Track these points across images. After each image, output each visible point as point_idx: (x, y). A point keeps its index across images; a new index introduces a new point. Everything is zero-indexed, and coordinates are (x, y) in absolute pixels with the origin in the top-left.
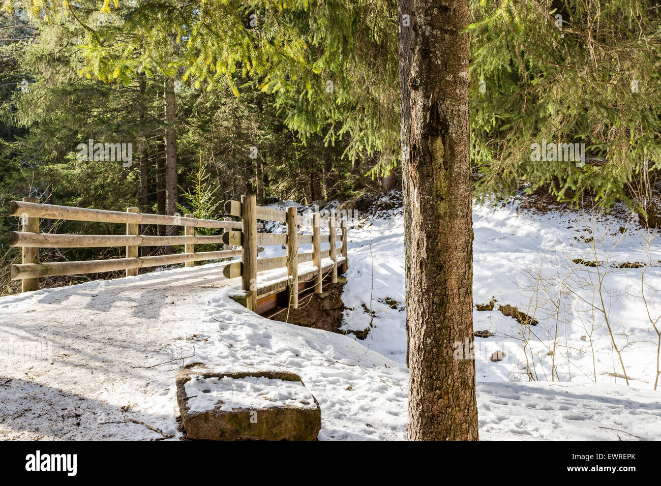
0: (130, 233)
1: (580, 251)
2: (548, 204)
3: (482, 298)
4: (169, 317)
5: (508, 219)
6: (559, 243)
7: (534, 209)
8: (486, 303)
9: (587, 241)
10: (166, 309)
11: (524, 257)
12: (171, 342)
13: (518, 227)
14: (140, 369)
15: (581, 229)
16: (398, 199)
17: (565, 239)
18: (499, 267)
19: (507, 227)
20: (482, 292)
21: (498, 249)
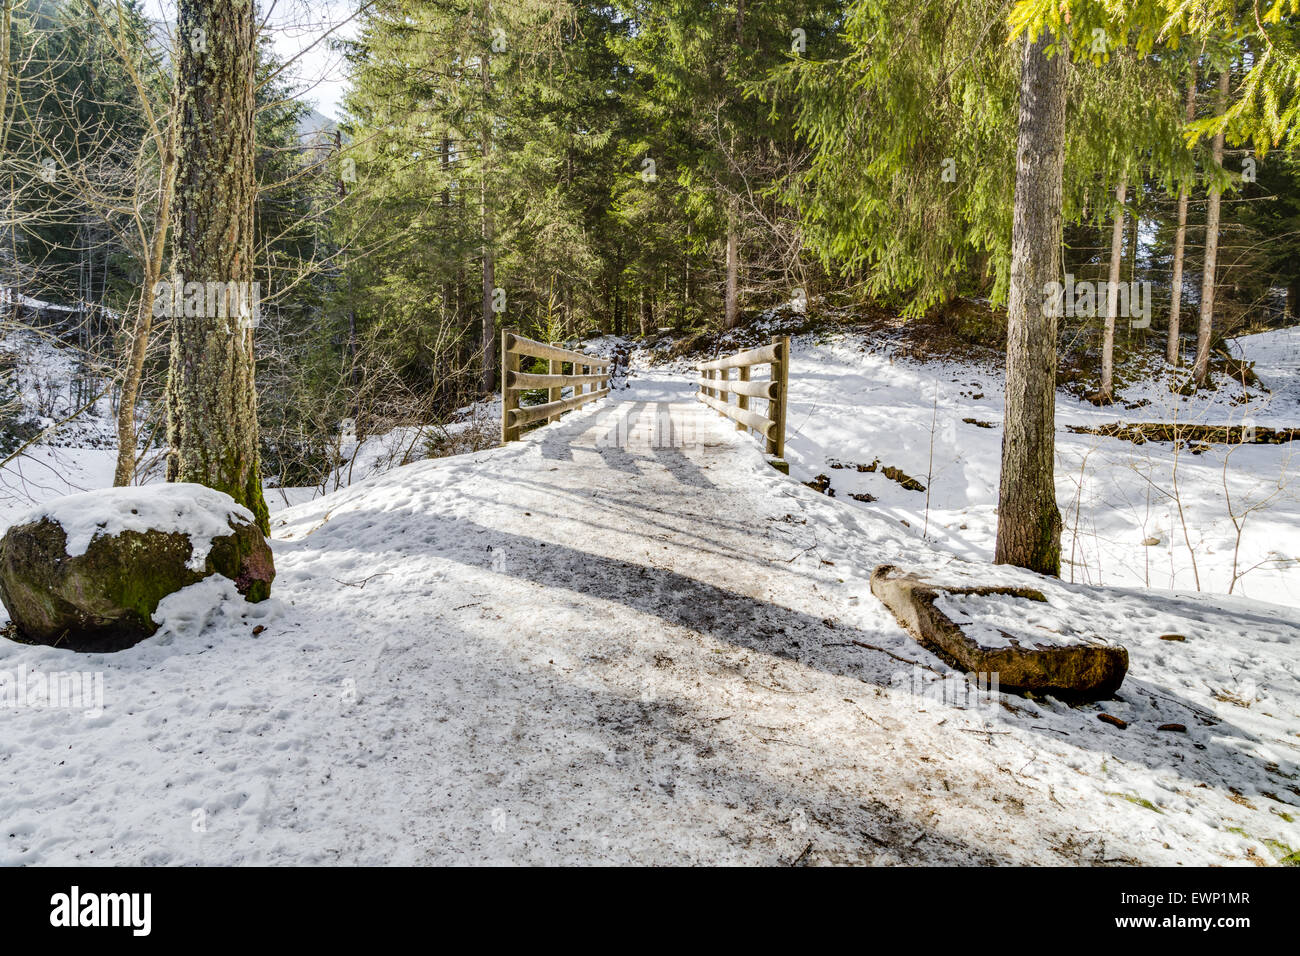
0: (554, 372)
1: (967, 408)
2: (928, 352)
3: (864, 457)
4: (727, 487)
5: (880, 367)
6: (943, 398)
7: (910, 357)
8: (869, 463)
9: (976, 397)
10: (711, 476)
11: (905, 413)
12: (767, 523)
13: (893, 377)
14: (781, 563)
15: (969, 383)
16: (743, 338)
17: (951, 394)
18: (881, 422)
19: (880, 378)
20: (865, 450)
21: (872, 402)
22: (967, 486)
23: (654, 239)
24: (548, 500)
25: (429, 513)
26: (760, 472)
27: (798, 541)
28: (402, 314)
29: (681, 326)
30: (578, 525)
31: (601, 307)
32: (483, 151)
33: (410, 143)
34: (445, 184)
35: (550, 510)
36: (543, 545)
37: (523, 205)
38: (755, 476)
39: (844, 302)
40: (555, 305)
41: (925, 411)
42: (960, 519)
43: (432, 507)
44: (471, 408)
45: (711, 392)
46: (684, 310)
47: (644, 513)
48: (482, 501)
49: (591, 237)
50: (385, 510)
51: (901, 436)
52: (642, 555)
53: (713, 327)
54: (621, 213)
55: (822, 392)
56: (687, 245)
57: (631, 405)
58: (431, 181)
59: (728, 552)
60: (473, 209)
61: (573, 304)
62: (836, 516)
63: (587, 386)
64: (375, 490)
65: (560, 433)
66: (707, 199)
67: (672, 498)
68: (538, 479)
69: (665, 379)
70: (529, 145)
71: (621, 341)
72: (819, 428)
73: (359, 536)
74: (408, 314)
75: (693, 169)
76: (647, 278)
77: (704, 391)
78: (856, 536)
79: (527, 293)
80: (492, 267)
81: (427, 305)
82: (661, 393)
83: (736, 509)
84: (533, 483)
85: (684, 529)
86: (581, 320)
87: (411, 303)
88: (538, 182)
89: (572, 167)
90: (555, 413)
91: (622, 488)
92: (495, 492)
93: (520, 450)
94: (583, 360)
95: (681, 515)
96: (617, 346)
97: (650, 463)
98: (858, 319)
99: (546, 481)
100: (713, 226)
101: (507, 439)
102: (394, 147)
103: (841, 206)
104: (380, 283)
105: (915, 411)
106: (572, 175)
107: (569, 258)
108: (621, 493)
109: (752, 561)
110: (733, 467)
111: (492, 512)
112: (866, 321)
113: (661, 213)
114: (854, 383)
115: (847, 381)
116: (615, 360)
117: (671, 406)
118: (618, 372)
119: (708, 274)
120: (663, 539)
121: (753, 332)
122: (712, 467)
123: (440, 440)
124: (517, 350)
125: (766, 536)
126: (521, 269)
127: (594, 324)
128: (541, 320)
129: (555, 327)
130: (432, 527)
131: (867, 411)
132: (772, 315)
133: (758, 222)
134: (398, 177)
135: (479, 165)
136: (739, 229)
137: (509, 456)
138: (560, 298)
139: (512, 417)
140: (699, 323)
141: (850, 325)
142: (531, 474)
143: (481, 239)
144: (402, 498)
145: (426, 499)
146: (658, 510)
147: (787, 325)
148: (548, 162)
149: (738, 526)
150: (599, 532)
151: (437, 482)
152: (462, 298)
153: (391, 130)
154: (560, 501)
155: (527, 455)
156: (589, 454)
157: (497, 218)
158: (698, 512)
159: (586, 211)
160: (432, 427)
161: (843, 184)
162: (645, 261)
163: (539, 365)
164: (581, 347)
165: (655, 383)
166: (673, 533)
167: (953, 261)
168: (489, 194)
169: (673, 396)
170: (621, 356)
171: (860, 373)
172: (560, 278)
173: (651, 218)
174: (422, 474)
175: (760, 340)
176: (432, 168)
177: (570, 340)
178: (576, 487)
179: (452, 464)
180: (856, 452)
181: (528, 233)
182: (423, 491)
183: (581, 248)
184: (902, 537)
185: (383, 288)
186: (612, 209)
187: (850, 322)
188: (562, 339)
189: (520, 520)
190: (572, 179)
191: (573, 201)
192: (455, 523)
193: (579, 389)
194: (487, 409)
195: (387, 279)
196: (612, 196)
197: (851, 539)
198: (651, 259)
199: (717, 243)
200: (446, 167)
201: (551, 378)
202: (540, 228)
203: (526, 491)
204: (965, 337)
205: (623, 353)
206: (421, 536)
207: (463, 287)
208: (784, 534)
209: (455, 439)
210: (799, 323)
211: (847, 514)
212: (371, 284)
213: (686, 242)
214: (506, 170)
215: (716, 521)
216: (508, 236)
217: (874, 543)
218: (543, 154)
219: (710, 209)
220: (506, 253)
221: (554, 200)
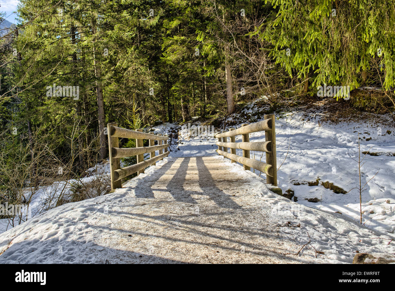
0: (139, 146)
1: (364, 146)
2: (339, 118)
3: (311, 178)
4: (248, 207)
5: (314, 128)
6: (349, 142)
7: (329, 121)
8: (314, 181)
9: (368, 140)
10: (237, 201)
11: (331, 152)
12: (277, 229)
13: (322, 133)
14: (291, 256)
15: (363, 132)
16: (238, 119)
17: (353, 139)
18: (318, 158)
19: (314, 133)
20: (311, 174)
21: (311, 147)
22: (369, 189)
23: (186, 70)
24: (141, 225)
25: (69, 240)
26: (266, 196)
27: (299, 239)
28: (55, 120)
29: (204, 115)
30: (162, 240)
31: (161, 108)
32: (93, 32)
33: (54, 31)
34: (74, 50)
35: (143, 231)
36: (141, 256)
37: (116, 58)
38: (263, 198)
39: (290, 95)
40: (136, 109)
41: (341, 150)
42: (369, 208)
43: (71, 236)
44: (95, 168)
45: (225, 149)
46: (205, 106)
47: (201, 229)
48: (101, 229)
49: (153, 72)
50: (43, 239)
51: (330, 164)
52: (203, 258)
53: (221, 114)
54: (168, 58)
55: (283, 144)
56: (203, 72)
57: (182, 159)
58: (66, 49)
59: (257, 251)
60: (89, 62)
61: (146, 108)
62: (317, 220)
63: (157, 151)
64: (38, 225)
65: (145, 180)
66: (213, 47)
67: (216, 217)
68: (134, 212)
69: (198, 144)
70: (116, 27)
71: (173, 126)
72: (285, 164)
73: (25, 258)
74: (59, 120)
75: (204, 31)
76: (184, 91)
77: (221, 149)
78: (330, 231)
79: (121, 104)
80: (101, 91)
81: (68, 115)
82: (197, 152)
83: (256, 221)
84: (131, 214)
85: (227, 237)
86: (150, 116)
87: (60, 114)
88: (123, 45)
89: (140, 37)
90: (141, 169)
91: (186, 213)
92: (109, 222)
93: (122, 193)
94: (154, 137)
95: (223, 228)
96: (171, 128)
97: (200, 196)
98: (299, 103)
99: (139, 212)
100: (217, 60)
101: (115, 187)
102: (46, 33)
103: (296, 38)
104: (42, 105)
105: (336, 150)
106: (141, 41)
107: (142, 83)
108: (185, 216)
109: (273, 256)
110: (249, 194)
111: (107, 236)
112: (303, 104)
113: (188, 57)
114: (301, 137)
115: (297, 137)
116: (171, 136)
117: (203, 158)
118: (172, 142)
119: (216, 87)
120: (216, 245)
121: (243, 115)
122: (237, 195)
123: (79, 187)
124: (117, 135)
125: (278, 237)
126: (117, 92)
127: (158, 118)
128: (130, 118)
129: (137, 121)
130: (71, 249)
131: (309, 152)
132: (252, 105)
133: (241, 56)
134: (49, 48)
135: (91, 39)
136: (231, 61)
137: (116, 198)
138: (139, 105)
139: (116, 175)
140: (214, 113)
141: (295, 107)
142: (130, 209)
143: (94, 77)
144: (52, 231)
145: (67, 230)
146: (209, 226)
147: (261, 110)
148: (127, 35)
149: (259, 232)
150: (175, 244)
151: (74, 219)
152: (87, 109)
153: (44, 25)
154: (150, 225)
155: (127, 196)
156: (163, 193)
157: (102, 66)
158: (234, 225)
159: (149, 59)
160: (74, 180)
161: (296, 25)
162: (182, 82)
163: (130, 142)
164: (152, 130)
165: (193, 146)
166: (221, 241)
167: (361, 64)
168: (97, 53)
169: (203, 153)
170: (173, 134)
171: (304, 132)
172: (138, 95)
173: (184, 59)
174: (65, 213)
175: (247, 119)
176: (67, 42)
177: (146, 127)
178: (158, 214)
179: (82, 206)
180: (307, 175)
181: (119, 72)
182: (65, 225)
183: (148, 78)
184: (357, 228)
185: (44, 107)
186: (163, 56)
187: (295, 105)
188: (141, 127)
189: (125, 240)
190: (140, 43)
191: (142, 54)
192: (84, 246)
193: (153, 154)
194: (103, 168)
195: (46, 103)
196: (162, 50)
197: (328, 234)
198: (185, 81)
199: (219, 70)
200: (74, 41)
201: (138, 149)
202: (125, 70)
203: (128, 220)
204: (357, 108)
205: (174, 132)
206: (64, 256)
207: (87, 104)
208: (288, 235)
209: (87, 186)
210: (267, 108)
211: (322, 217)
212: (37, 106)
213: (203, 71)
214: (105, 40)
215: (245, 230)
216: (109, 75)
217: (342, 235)
218: (124, 30)
219: (215, 52)
220: (109, 84)
221: (132, 54)
